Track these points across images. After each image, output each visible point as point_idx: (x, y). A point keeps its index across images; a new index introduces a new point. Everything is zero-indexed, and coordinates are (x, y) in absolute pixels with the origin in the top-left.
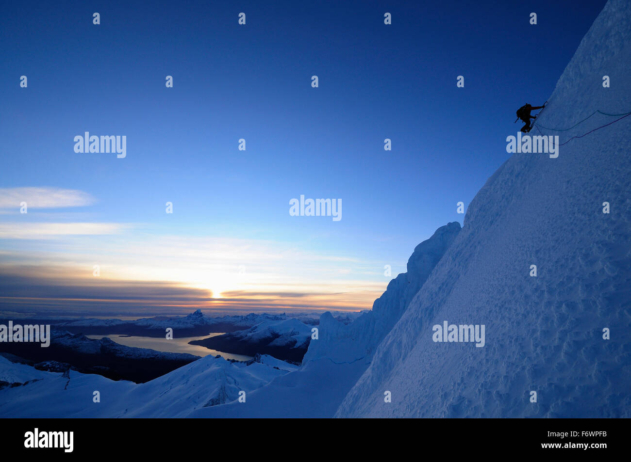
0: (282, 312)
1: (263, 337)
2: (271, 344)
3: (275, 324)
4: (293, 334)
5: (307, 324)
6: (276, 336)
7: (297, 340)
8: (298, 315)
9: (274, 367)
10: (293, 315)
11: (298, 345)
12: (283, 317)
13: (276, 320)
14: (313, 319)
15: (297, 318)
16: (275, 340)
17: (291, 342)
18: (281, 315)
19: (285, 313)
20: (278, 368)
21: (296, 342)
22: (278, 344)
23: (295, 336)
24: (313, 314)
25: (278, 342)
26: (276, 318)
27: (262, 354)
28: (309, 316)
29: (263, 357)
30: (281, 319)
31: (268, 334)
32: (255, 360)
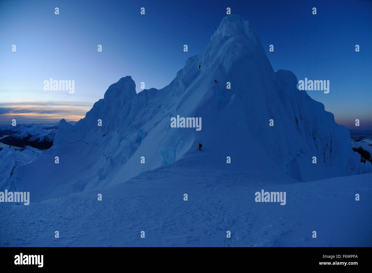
0: (31, 123)
1: (25, 137)
2: (29, 140)
3: (29, 130)
4: (38, 135)
5: (44, 129)
6: (30, 136)
7: (40, 138)
8: (39, 125)
9: (33, 152)
10: (36, 125)
11: (40, 140)
12: (32, 126)
13: (29, 127)
14: (46, 127)
15: (39, 126)
16: (30, 138)
17: (37, 139)
18: (31, 125)
19: (33, 124)
20: (34, 152)
21: (39, 139)
22: (31, 140)
23: (38, 136)
24: (46, 124)
25: (32, 139)
26: (29, 126)
27: (26, 145)
28: (44, 125)
29: (27, 147)
30: (32, 127)
31: (27, 135)
32: (24, 149)
